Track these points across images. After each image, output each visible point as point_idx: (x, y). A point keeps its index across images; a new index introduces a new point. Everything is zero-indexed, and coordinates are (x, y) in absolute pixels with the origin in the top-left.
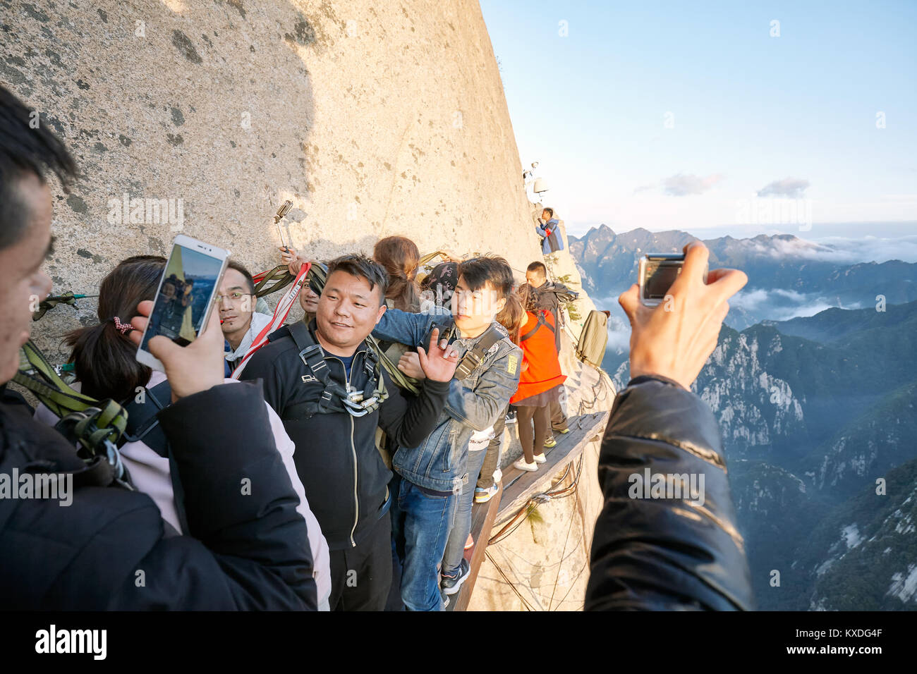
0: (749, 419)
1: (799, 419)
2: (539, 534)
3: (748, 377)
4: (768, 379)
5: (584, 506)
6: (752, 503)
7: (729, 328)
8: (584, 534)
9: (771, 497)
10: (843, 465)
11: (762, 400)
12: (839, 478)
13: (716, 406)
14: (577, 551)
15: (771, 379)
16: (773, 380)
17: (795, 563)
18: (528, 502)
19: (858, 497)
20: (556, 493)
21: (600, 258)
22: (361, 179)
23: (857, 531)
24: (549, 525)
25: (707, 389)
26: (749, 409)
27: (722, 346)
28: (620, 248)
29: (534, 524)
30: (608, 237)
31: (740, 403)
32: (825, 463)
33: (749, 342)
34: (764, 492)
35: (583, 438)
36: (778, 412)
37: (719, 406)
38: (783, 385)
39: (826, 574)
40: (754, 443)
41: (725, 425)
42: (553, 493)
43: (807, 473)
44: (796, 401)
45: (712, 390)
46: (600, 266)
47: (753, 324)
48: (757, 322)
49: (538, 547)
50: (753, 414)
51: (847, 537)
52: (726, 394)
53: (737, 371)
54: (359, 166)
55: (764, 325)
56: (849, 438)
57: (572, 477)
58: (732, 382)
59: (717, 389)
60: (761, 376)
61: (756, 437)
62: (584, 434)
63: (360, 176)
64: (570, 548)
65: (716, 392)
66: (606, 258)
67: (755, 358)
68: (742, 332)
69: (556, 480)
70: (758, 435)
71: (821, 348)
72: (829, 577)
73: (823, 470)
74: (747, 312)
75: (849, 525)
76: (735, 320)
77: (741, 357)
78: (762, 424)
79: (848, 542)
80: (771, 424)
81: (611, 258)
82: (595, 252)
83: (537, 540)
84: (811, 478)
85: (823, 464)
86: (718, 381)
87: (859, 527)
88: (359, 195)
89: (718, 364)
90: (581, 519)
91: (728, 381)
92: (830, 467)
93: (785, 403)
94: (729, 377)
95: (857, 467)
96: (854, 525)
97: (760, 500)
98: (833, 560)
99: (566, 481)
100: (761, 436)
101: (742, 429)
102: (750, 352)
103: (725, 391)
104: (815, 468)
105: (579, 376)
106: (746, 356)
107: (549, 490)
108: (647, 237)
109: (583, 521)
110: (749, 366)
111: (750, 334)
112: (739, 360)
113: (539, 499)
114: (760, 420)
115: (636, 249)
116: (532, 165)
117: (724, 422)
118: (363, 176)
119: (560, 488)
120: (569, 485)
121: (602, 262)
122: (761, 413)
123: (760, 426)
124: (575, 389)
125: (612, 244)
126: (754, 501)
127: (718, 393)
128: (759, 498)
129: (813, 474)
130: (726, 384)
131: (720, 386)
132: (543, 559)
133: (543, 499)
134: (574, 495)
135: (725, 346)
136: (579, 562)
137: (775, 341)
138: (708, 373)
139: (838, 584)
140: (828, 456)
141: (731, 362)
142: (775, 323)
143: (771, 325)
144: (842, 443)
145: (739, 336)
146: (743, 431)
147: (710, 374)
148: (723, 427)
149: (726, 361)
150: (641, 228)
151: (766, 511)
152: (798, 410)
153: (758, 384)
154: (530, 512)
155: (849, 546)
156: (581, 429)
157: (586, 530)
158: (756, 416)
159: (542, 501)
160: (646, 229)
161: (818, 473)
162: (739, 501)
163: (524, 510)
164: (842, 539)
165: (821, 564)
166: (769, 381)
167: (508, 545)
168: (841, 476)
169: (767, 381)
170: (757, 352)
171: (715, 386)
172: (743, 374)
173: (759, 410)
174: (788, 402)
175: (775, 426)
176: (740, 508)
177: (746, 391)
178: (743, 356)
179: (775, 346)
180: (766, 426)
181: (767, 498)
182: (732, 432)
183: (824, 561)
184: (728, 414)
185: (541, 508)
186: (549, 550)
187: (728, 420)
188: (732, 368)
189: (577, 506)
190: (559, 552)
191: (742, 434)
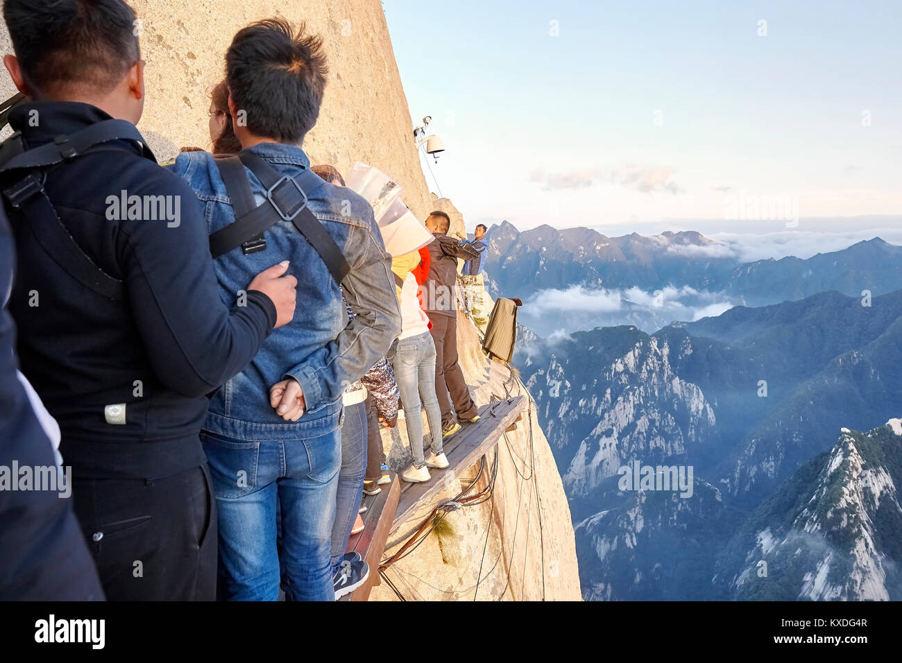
0: (664, 427)
1: (712, 425)
2: (450, 551)
3: (661, 383)
4: (680, 383)
5: (501, 516)
6: (671, 518)
7: (640, 331)
8: (503, 549)
9: (690, 509)
10: (755, 468)
11: (675, 406)
12: (752, 482)
13: (631, 416)
14: (496, 571)
15: (684, 383)
16: (686, 385)
17: (715, 577)
18: (434, 512)
19: (770, 500)
20: (467, 499)
21: (503, 258)
22: (193, 74)
23: (771, 535)
24: (461, 538)
25: (620, 399)
26: (664, 417)
27: (634, 352)
28: (524, 247)
29: (444, 539)
30: (511, 236)
31: (654, 412)
32: (738, 468)
33: (660, 346)
34: (682, 505)
35: (498, 425)
36: (692, 419)
37: (633, 416)
38: (695, 389)
39: (745, 584)
40: (670, 453)
41: (641, 437)
42: (464, 499)
43: (723, 481)
44: (708, 405)
45: (626, 400)
46: (504, 267)
47: (663, 326)
48: (666, 324)
49: (449, 568)
50: (668, 422)
51: (762, 542)
52: (640, 402)
53: (650, 377)
54: (189, 57)
55: (674, 326)
56: (759, 440)
57: (487, 479)
58: (646, 389)
59: (631, 398)
60: (673, 382)
61: (672, 447)
62: (499, 421)
63: (190, 70)
64: (487, 566)
65: (630, 401)
66: (510, 258)
67: (667, 362)
68: (653, 335)
69: (467, 484)
70: (674, 445)
71: (729, 348)
72: (749, 587)
73: (737, 475)
74: (657, 314)
75: (763, 530)
76: (645, 323)
77: (653, 362)
78: (677, 432)
79: (763, 547)
80: (685, 434)
81: (515, 258)
82: (497, 252)
83: (447, 559)
84: (725, 485)
85: (736, 469)
86: (632, 389)
87: (772, 531)
88: (190, 96)
89: (631, 371)
90: (499, 531)
91: (641, 389)
92: (743, 472)
93: (698, 408)
94: (642, 384)
95: (768, 469)
96: (768, 529)
97: (679, 514)
98: (750, 568)
99: (479, 484)
100: (676, 445)
101: (658, 439)
102: (662, 356)
103: (639, 400)
104: (730, 474)
105: (488, 372)
106: (658, 360)
107: (459, 496)
108: (552, 235)
109: (502, 534)
110: (662, 371)
111: (660, 336)
112: (651, 365)
113: (447, 506)
114: (675, 428)
115: (541, 248)
116: (424, 120)
117: (640, 433)
118: (195, 72)
119: (473, 493)
120: (483, 488)
121: (505, 263)
122: (675, 421)
123: (675, 435)
124: (485, 383)
125: (515, 242)
126: (673, 516)
127: (632, 402)
128: (679, 512)
129: (728, 480)
130: (640, 392)
131: (634, 395)
132: (455, 583)
133: (451, 506)
134: (490, 502)
135: (637, 351)
136: (499, 584)
137: (685, 344)
138: (621, 381)
139: (756, 593)
140: (740, 460)
141: (644, 367)
142: (685, 324)
143: (680, 326)
144: (753, 446)
145: (650, 340)
146: (659, 442)
147: (623, 382)
148: (638, 438)
149: (639, 367)
150: (546, 225)
151: (685, 525)
152: (711, 414)
153: (671, 389)
154: (437, 524)
155: (764, 552)
156: (494, 416)
157: (505, 545)
158: (671, 424)
159: (451, 508)
160: (551, 226)
161: (732, 480)
162: (658, 517)
163: (430, 521)
164: (758, 546)
165: (739, 575)
166: (682, 386)
167: (410, 569)
168: (753, 480)
169: (679, 386)
170: (669, 356)
171: (629, 394)
172: (656, 380)
173: (673, 418)
174: (701, 407)
175: (690, 433)
176: (660, 524)
177: (660, 398)
178: (655, 361)
179: (685, 348)
180: (681, 434)
181: (686, 510)
182: (649, 443)
183: (743, 571)
184: (642, 424)
185: (452, 517)
186: (462, 570)
187: (643, 431)
188: (644, 375)
189: (493, 515)
190: (475, 573)
191: (658, 445)
